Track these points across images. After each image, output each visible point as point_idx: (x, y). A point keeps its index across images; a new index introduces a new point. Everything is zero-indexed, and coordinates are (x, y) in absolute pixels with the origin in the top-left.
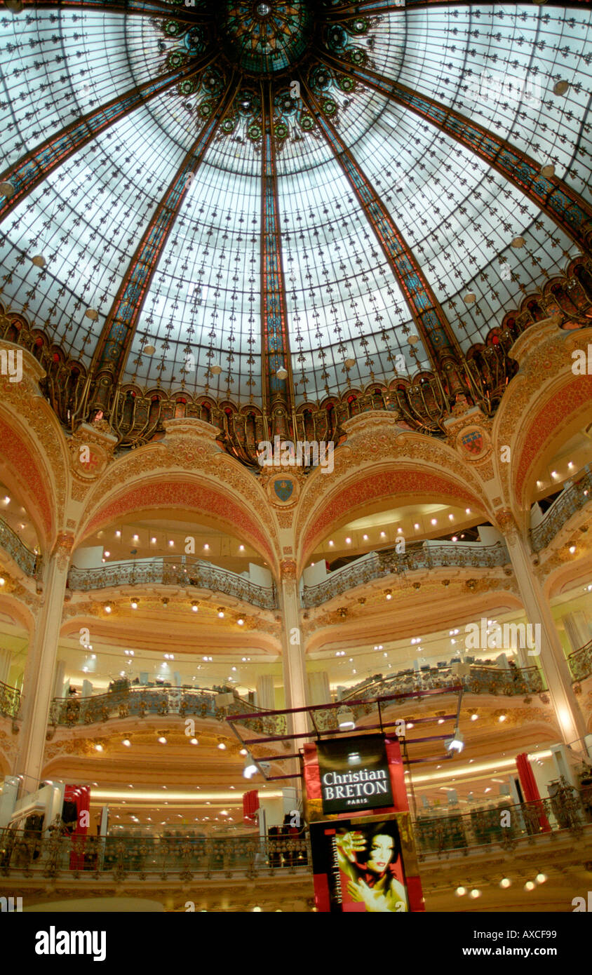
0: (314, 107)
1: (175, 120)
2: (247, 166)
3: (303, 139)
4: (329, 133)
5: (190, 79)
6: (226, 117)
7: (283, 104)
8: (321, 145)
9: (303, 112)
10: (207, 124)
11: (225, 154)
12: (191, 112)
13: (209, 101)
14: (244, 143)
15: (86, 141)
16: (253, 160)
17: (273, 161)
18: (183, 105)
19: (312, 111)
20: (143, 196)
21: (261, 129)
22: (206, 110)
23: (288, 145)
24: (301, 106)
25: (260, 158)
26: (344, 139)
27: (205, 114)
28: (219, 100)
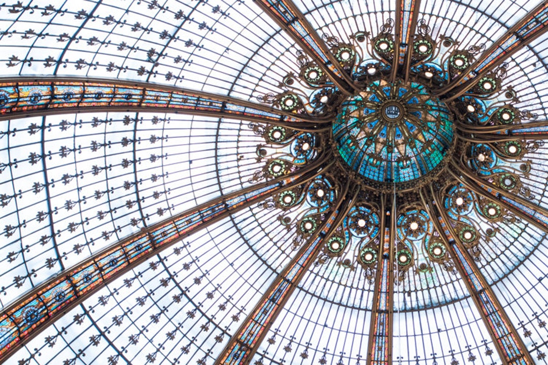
0: (447, 233)
1: (267, 235)
2: (355, 298)
3: (431, 269)
4: (466, 265)
5: (293, 190)
6: (334, 235)
7: (407, 226)
8: (454, 278)
9: (433, 237)
10: (309, 243)
11: (327, 280)
12: (289, 228)
13: (313, 216)
14: (353, 268)
15: (147, 256)
16: (363, 290)
17: (390, 293)
18: (280, 218)
19: (446, 237)
20: (211, 326)
21: (377, 252)
22: (308, 226)
23: (411, 274)
24: (431, 230)
25: (372, 288)
26: (485, 274)
27: (307, 231)
28: (327, 216)
